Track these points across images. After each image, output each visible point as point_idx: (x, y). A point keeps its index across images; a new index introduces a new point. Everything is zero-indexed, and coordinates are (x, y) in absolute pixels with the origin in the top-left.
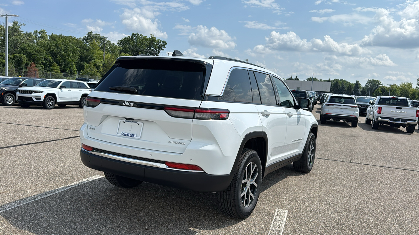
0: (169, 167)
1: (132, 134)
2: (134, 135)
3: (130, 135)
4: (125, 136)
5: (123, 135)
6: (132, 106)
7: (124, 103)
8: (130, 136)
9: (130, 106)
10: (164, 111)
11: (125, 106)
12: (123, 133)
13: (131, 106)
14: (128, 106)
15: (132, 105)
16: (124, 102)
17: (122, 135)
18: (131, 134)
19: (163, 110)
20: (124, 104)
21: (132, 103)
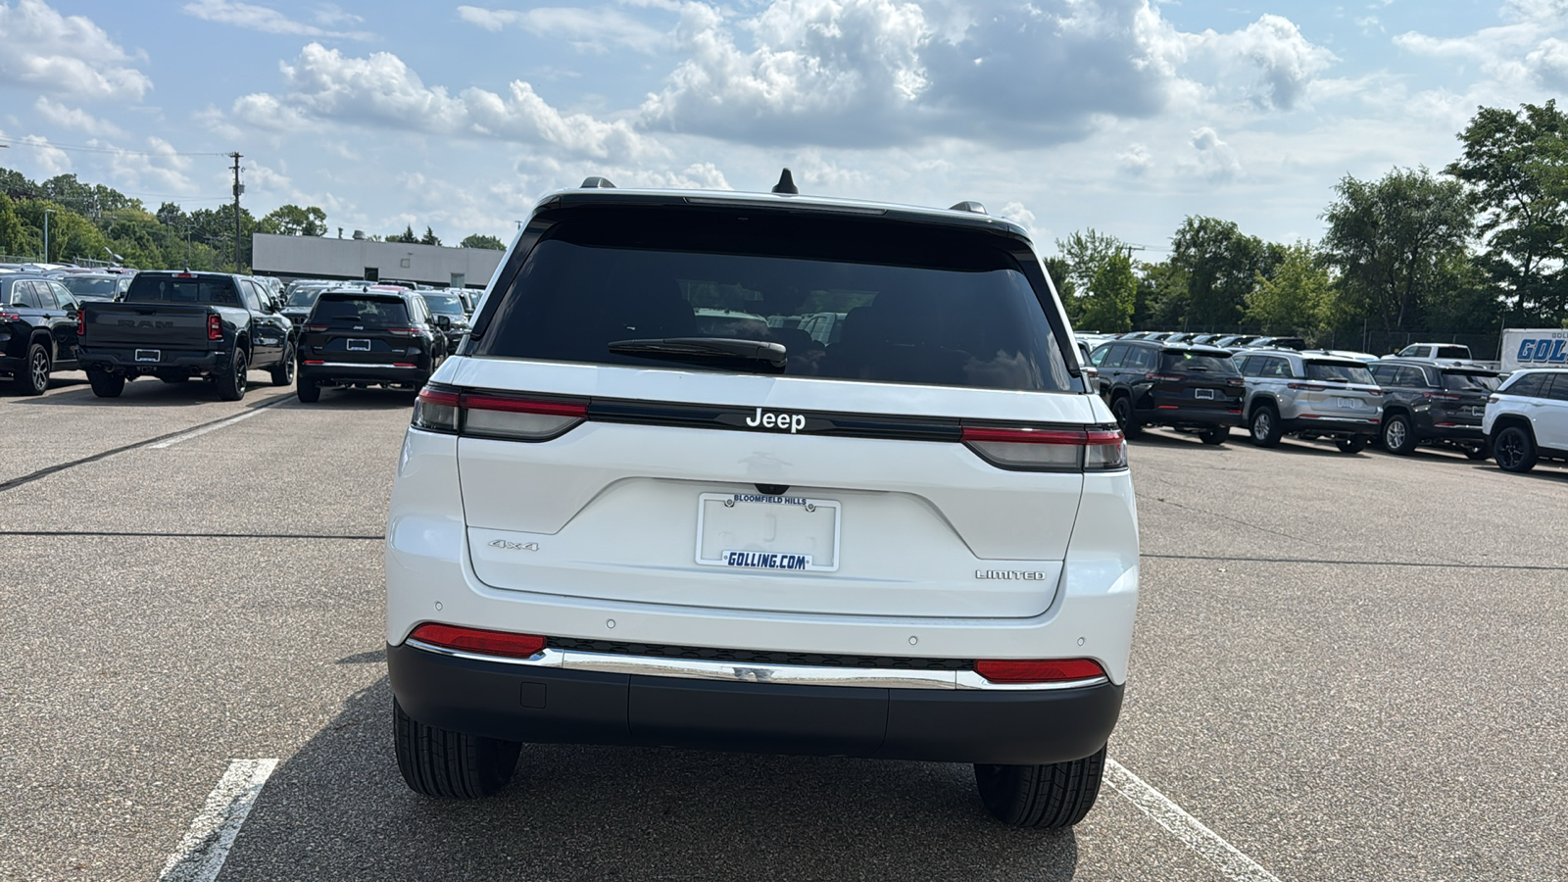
0: (991, 680)
1: (793, 557)
2: (801, 562)
3: (778, 560)
4: (749, 569)
5: (739, 564)
6: (799, 432)
7: (748, 420)
8: (782, 566)
9: (788, 431)
10: (960, 445)
11: (761, 428)
12: (732, 554)
13: (794, 430)
14: (776, 430)
15: (801, 427)
16: (751, 411)
17: (730, 563)
18: (784, 557)
19: (958, 441)
20: (753, 420)
21: (795, 418)
